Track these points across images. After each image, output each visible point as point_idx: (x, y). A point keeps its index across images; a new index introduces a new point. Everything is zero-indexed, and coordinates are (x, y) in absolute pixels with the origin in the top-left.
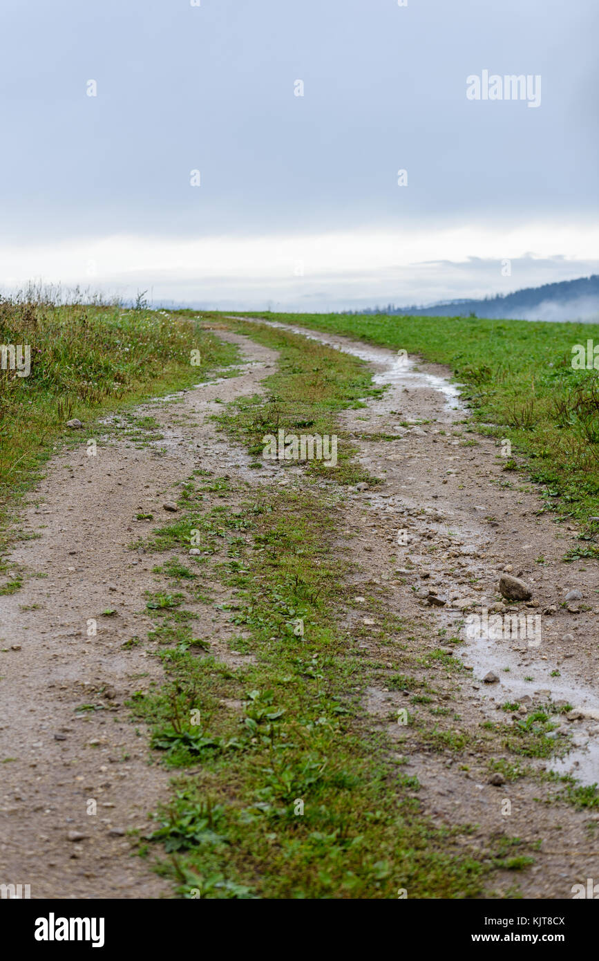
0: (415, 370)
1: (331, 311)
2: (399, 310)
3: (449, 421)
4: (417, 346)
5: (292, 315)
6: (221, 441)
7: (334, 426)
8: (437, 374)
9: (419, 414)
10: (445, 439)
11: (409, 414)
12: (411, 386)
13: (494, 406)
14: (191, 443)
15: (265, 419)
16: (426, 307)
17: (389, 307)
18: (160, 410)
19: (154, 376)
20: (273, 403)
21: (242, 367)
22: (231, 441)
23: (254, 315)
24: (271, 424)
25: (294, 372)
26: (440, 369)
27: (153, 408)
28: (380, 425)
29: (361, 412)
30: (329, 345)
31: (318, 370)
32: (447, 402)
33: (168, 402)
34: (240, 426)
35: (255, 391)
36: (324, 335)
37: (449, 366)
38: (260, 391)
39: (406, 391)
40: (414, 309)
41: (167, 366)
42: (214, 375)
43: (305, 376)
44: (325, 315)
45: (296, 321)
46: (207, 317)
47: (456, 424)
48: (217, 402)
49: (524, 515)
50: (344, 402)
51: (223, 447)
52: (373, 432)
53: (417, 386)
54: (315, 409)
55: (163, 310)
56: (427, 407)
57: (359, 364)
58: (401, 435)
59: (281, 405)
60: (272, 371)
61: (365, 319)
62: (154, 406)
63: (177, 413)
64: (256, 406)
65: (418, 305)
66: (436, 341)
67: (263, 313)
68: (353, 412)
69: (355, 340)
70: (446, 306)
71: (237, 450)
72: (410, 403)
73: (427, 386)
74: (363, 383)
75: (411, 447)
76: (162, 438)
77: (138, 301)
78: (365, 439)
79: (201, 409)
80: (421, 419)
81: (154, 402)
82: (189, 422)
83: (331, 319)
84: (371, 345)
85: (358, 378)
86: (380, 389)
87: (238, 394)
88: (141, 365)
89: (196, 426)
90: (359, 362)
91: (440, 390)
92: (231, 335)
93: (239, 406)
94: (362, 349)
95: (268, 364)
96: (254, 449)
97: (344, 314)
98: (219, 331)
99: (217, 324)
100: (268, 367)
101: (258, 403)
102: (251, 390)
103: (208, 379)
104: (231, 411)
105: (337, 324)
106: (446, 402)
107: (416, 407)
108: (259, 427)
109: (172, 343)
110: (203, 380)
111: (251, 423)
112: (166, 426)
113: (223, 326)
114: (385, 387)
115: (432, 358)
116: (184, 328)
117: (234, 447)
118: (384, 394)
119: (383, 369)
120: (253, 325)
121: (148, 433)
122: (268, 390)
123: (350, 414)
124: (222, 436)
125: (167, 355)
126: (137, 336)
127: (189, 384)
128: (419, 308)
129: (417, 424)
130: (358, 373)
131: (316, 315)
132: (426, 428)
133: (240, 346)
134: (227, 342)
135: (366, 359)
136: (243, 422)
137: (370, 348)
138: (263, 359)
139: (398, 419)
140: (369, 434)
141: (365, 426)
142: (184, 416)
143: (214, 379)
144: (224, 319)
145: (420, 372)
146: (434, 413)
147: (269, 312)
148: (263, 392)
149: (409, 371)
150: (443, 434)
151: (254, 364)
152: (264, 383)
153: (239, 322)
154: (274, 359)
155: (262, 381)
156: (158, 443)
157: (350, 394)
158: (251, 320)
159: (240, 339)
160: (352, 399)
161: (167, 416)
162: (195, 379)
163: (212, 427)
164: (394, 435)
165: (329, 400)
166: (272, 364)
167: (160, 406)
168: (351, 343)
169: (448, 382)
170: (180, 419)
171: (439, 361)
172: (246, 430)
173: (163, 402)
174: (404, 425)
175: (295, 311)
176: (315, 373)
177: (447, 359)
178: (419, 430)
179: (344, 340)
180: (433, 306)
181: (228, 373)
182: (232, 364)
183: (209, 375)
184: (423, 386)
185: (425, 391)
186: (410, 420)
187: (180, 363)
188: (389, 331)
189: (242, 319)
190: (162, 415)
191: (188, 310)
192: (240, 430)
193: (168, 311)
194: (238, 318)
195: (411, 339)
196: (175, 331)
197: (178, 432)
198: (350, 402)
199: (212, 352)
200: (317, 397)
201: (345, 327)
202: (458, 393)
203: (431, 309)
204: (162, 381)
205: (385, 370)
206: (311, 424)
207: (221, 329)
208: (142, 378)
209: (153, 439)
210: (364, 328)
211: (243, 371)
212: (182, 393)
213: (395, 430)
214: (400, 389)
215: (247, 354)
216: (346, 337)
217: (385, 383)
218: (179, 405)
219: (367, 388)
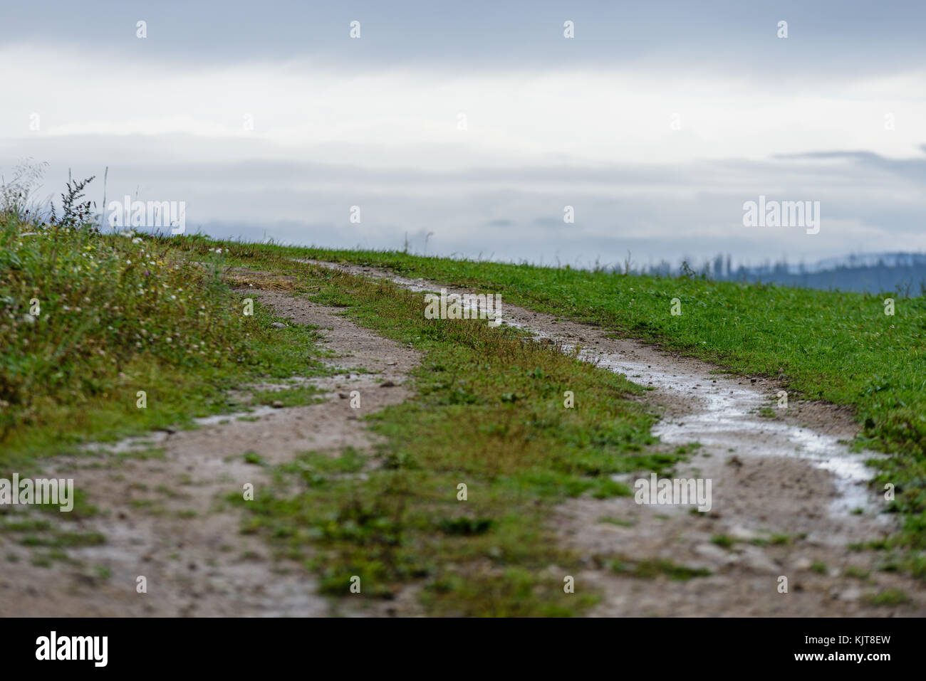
0: (767, 414)
1: (563, 265)
2: (743, 271)
3: (839, 541)
4: (776, 358)
5: (462, 265)
6: (252, 557)
7: (543, 535)
8: (820, 427)
9: (763, 519)
10: (825, 583)
11: (737, 517)
12: (748, 452)
14: (176, 557)
15: (368, 507)
16: (811, 269)
17: (718, 264)
18: (102, 474)
19: (93, 391)
20: (392, 473)
21: (320, 383)
22: (278, 558)
23: (365, 259)
24: (382, 522)
25: (454, 400)
26: (828, 415)
27: (85, 468)
28: (659, 540)
29: (616, 506)
30: (550, 342)
31: (514, 399)
32: (839, 495)
33: (124, 456)
34: (303, 522)
35: (349, 440)
36: (541, 317)
37: (853, 409)
38: (362, 442)
39: (736, 463)
40: (781, 270)
41: (130, 368)
42: (249, 397)
43: (480, 411)
44: (546, 271)
45: (471, 279)
46: (243, 256)
47: (858, 549)
48: (250, 461)
50: (574, 478)
51: (256, 573)
52: (642, 555)
53: (766, 452)
54: (498, 492)
55: (137, 235)
56: (786, 504)
57: (622, 391)
58: (712, 568)
59: (412, 477)
60: (398, 396)
61: (649, 284)
62: (88, 462)
63: (144, 482)
64: (348, 477)
65: (793, 262)
66: (828, 348)
67: (390, 254)
68: (594, 506)
69: (619, 335)
70: (864, 269)
71: (291, 581)
72: (742, 491)
73: (792, 454)
74: (628, 438)
75: (736, 597)
76: (100, 541)
77: (68, 201)
78: (619, 572)
79: (207, 474)
80: (768, 531)
81: (90, 454)
82: (174, 506)
83: (562, 280)
84: (658, 348)
85: (616, 425)
86: (672, 454)
87: (305, 445)
88: (63, 361)
89: (189, 516)
90: (624, 387)
91: (823, 466)
92: (301, 303)
93: (306, 474)
94: (636, 358)
95: (390, 378)
96: (334, 581)
97: (599, 273)
98: (272, 293)
99: (267, 275)
100: (389, 385)
101: (354, 470)
102: (338, 437)
103: (232, 407)
104: (281, 485)
105: (575, 293)
106: (835, 494)
107: (757, 502)
108: (350, 526)
109: (147, 312)
110: (218, 408)
111: (331, 515)
112: (115, 511)
113: (282, 280)
114: (684, 452)
115: (813, 388)
116: (181, 279)
117: (284, 573)
118: (680, 466)
119: (685, 407)
120: (360, 283)
121: (67, 527)
122: (382, 440)
123: (587, 508)
124: (254, 545)
125: (132, 341)
126: (58, 289)
127: (182, 416)
128: (794, 271)
129: (755, 543)
130: (617, 413)
131: (525, 267)
132: (778, 552)
133: (323, 332)
134: (288, 320)
135: (643, 382)
136: (310, 513)
137: (655, 356)
138: (379, 367)
139: (708, 528)
140: (633, 562)
141: (622, 541)
142: (161, 490)
143: (247, 407)
144: (287, 263)
145: (778, 420)
146: (803, 520)
147: (404, 254)
148: (367, 444)
149: (751, 415)
150: (820, 570)
151: (353, 377)
152: (374, 422)
153: (324, 272)
154: (406, 368)
155: (369, 418)
156: (91, 553)
157: (591, 461)
158: (355, 271)
159: (322, 315)
160: (595, 473)
161: (119, 487)
162: (200, 404)
163: (230, 521)
164: (695, 565)
165: (537, 472)
166: (399, 379)
167: (103, 462)
168: (607, 342)
169: (844, 449)
170: (152, 496)
171: (827, 395)
172: (316, 532)
173: (111, 455)
174: (723, 543)
175: (474, 257)
176: (508, 406)
177: (849, 392)
178: (757, 557)
179: (591, 333)
180: (830, 266)
181: (285, 395)
182: (298, 374)
183: (236, 397)
184: (781, 453)
185: (784, 465)
186: (740, 531)
187: (163, 363)
188: (710, 317)
189: (332, 266)
190: (105, 484)
191: (195, 238)
192: (304, 533)
193: (145, 237)
194: (323, 264)
195: (761, 339)
196: (157, 283)
197: (144, 529)
198: (587, 480)
199: (249, 340)
200: (506, 463)
201: (595, 300)
202: (867, 475)
203: (824, 275)
204: (112, 404)
205: (689, 411)
206: (483, 527)
207: (278, 286)
208: (63, 393)
209: (77, 541)
210: (646, 306)
211: (323, 392)
212: (160, 436)
213: (697, 556)
214: (722, 457)
215: (338, 352)
216: (595, 325)
217: (686, 440)
218: (152, 463)
219: (636, 449)
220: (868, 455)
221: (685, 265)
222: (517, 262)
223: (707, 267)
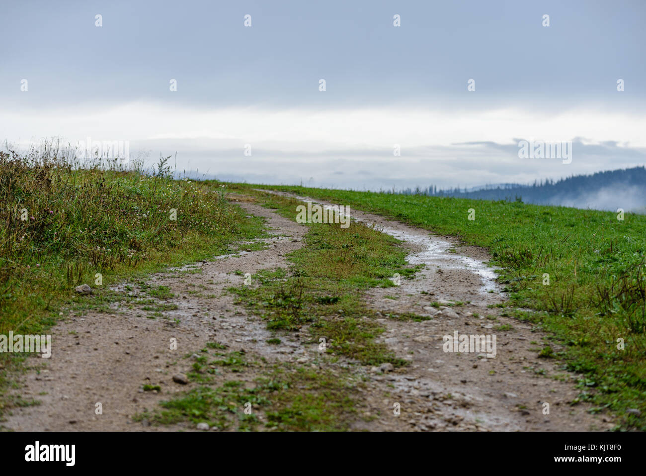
0: (452, 252)
1: (367, 190)
2: (441, 192)
3: (484, 304)
4: (456, 228)
5: (325, 191)
6: (239, 314)
7: (360, 303)
8: (475, 256)
9: (452, 295)
10: (478, 322)
11: (441, 295)
12: (445, 267)
13: (532, 291)
14: (207, 315)
15: (287, 293)
16: (470, 191)
17: (431, 189)
18: (176, 280)
19: (172, 245)
20: (297, 278)
21: (266, 241)
22: (250, 315)
23: (284, 189)
24: (293, 299)
25: (322, 248)
26: (478, 252)
27: (168, 277)
28: (409, 305)
29: (391, 291)
30: (362, 222)
31: (347, 246)
32: (484, 285)
33: (185, 272)
34: (260, 299)
35: (279, 265)
36: (358, 212)
37: (488, 249)
38: (284, 265)
39: (440, 272)
40: (457, 191)
41: (187, 236)
42: (237, 247)
43: (333, 252)
44: (360, 193)
45: (329, 197)
46: (233, 188)
47: (491, 307)
48: (238, 274)
49: (558, 404)
50: (373, 279)
51: (241, 321)
52: (401, 311)
53: (452, 267)
54: (341, 286)
55: (189, 180)
56: (462, 289)
57: (392, 243)
58: (431, 316)
59: (305, 280)
60: (299, 246)
61: (403, 198)
62: (169, 275)
63: (193, 283)
64: (278, 280)
65: (462, 188)
66: (477, 224)
67: (295, 187)
68: (382, 291)
69: (390, 219)
70: (491, 190)
71: (256, 324)
72: (443, 284)
73: (463, 268)
74: (395, 262)
75: (441, 328)
76: (176, 308)
77: (161, 166)
78: (392, 318)
79: (220, 280)
80: (454, 301)
81: (171, 272)
82: (206, 293)
83: (367, 197)
84: (407, 224)
85: (390, 257)
86: (414, 269)
87: (260, 267)
88: (159, 233)
89: (213, 297)
90: (393, 241)
91: (477, 273)
92: (258, 207)
93: (261, 279)
94: (398, 229)
95: (296, 238)
96: (273, 324)
97: (382, 194)
98: (246, 204)
99: (244, 196)
100: (295, 241)
101: (281, 277)
102: (274, 264)
103: (230, 252)
105: (371, 202)
106: (482, 285)
107: (450, 288)
108: (280, 301)
109: (194, 212)
110: (224, 252)
111: (272, 296)
112: (181, 295)
113: (250, 198)
114: (418, 268)
115: (472, 240)
116: (208, 198)
117: (252, 321)
118: (417, 274)
119: (418, 249)
120: (283, 199)
121: (161, 302)
122: (293, 264)
123: (379, 292)
124: (240, 309)
125: (188, 224)
126: (157, 203)
127: (209, 255)
128: (462, 192)
129: (449, 305)
130: (390, 252)
131: (351, 191)
132: (459, 309)
133: (268, 220)
134: (253, 215)
135: (401, 239)
136: (262, 295)
137: (406, 228)
138: (291, 234)
139: (429, 300)
140: (397, 314)
141: (394, 305)
142: (200, 286)
143: (236, 252)
144: (252, 191)
145: (457, 254)
146: (468, 296)
147: (301, 187)
148: (287, 266)
150: (476, 317)
151: (280, 238)
152: (289, 257)
153: (268, 195)
154: (302, 234)
155: (287, 256)
156: (172, 313)
157: (380, 272)
158: (280, 194)
159: (267, 212)
160: (382, 277)
161: (183, 285)
162: (216, 250)
163: (230, 299)
164: (424, 315)
165: (357, 277)
166: (299, 239)
167: (176, 275)
168: (386, 222)
169: (485, 265)
170: (197, 289)
171: (478, 243)
172: (266, 303)
173: (180, 272)
174: (435, 306)
175: (330, 188)
176: (345, 250)
177: (487, 242)
178: (450, 312)
179: (379, 219)
180: (477, 190)
181: (252, 246)
182: (257, 237)
183: (231, 247)
184: (459, 268)
185: (460, 273)
186: (442, 301)
187: (201, 233)
188: (428, 211)
189: (271, 192)
190: (178, 284)
191: (214, 181)
192: (260, 304)
193: (193, 181)
194: (267, 191)
195: (450, 220)
196: (198, 200)
197: (194, 303)
198: (379, 280)
199: (237, 223)
200: (345, 273)
201: (380, 205)
202: (495, 276)
203: (475, 193)
204: (180, 251)
205: (420, 251)
206: (336, 300)
207: (248, 201)
208: (159, 247)
209: (166, 309)
210: (401, 207)
211: (268, 244)
212: (200, 264)
213: (425, 311)
214: (434, 270)
215: (274, 228)
216: (381, 215)
217: (419, 263)
218: (196, 275)
219: (398, 267)
220: (495, 268)
221: (418, 190)
222: (348, 190)
223: (427, 190)
